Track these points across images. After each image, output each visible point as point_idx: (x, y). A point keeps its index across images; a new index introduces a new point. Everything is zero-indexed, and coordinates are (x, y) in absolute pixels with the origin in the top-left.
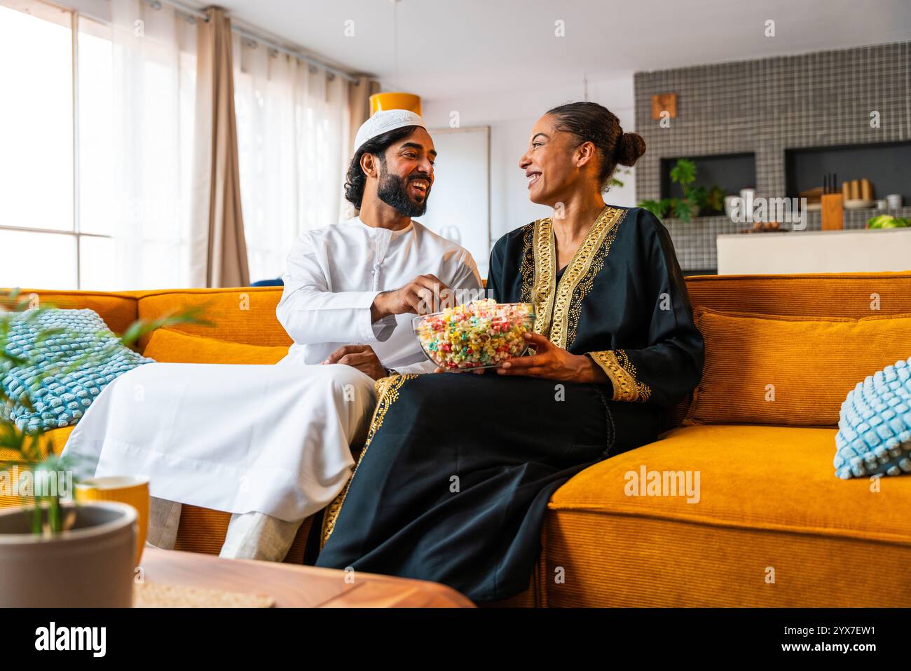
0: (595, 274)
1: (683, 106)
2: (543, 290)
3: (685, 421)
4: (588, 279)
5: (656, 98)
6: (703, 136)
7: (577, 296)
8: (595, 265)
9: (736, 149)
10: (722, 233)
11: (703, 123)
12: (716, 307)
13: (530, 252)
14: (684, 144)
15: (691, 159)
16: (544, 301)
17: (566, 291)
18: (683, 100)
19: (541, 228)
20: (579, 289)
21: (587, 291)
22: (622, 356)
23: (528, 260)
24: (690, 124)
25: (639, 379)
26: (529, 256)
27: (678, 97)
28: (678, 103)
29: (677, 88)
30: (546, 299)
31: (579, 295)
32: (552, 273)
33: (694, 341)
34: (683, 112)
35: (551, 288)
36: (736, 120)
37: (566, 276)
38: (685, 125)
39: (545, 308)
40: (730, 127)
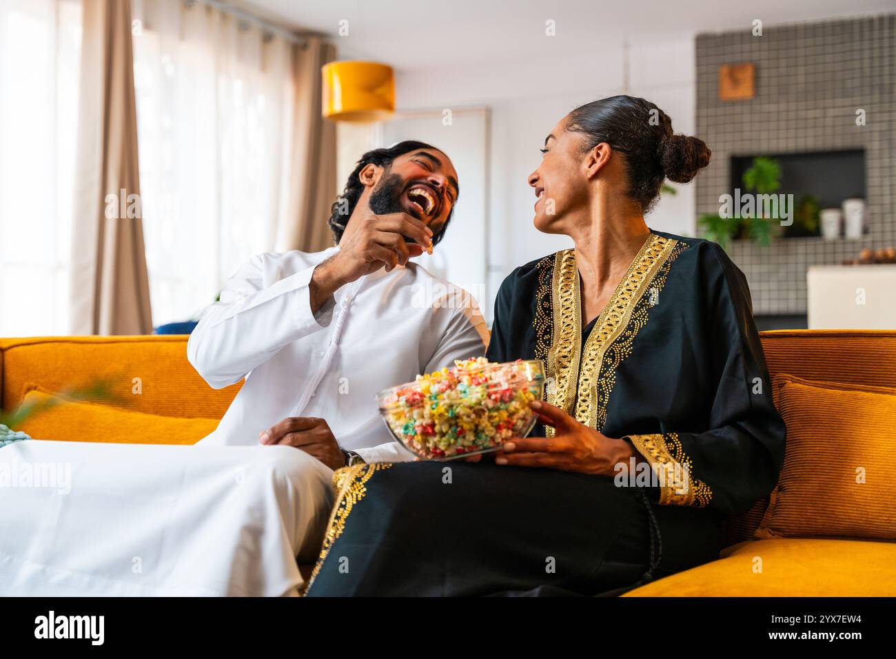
0: (636, 332)
1: (764, 81)
2: (565, 352)
3: (759, 532)
4: (627, 338)
5: (725, 70)
6: (792, 124)
7: (609, 361)
8: (636, 319)
9: (839, 143)
10: (816, 263)
11: (792, 106)
12: (804, 374)
13: (548, 298)
14: (764, 135)
15: (774, 157)
16: (565, 367)
17: (596, 351)
18: (764, 73)
19: (564, 265)
20: (612, 351)
21: (625, 355)
22: (674, 443)
23: (544, 309)
24: (773, 107)
25: (695, 475)
26: (546, 305)
27: (757, 70)
28: (756, 79)
29: (755, 56)
30: (568, 364)
31: (613, 361)
32: (576, 330)
33: (772, 429)
34: (764, 91)
35: (574, 348)
36: (839, 101)
37: (597, 332)
38: (766, 107)
39: (568, 377)
40: (831, 112)
